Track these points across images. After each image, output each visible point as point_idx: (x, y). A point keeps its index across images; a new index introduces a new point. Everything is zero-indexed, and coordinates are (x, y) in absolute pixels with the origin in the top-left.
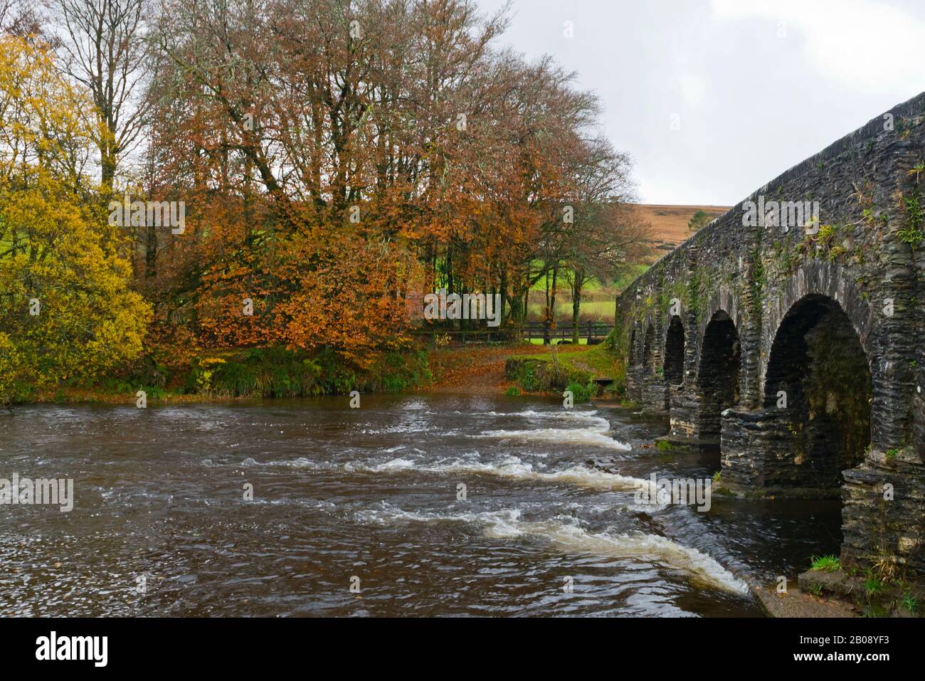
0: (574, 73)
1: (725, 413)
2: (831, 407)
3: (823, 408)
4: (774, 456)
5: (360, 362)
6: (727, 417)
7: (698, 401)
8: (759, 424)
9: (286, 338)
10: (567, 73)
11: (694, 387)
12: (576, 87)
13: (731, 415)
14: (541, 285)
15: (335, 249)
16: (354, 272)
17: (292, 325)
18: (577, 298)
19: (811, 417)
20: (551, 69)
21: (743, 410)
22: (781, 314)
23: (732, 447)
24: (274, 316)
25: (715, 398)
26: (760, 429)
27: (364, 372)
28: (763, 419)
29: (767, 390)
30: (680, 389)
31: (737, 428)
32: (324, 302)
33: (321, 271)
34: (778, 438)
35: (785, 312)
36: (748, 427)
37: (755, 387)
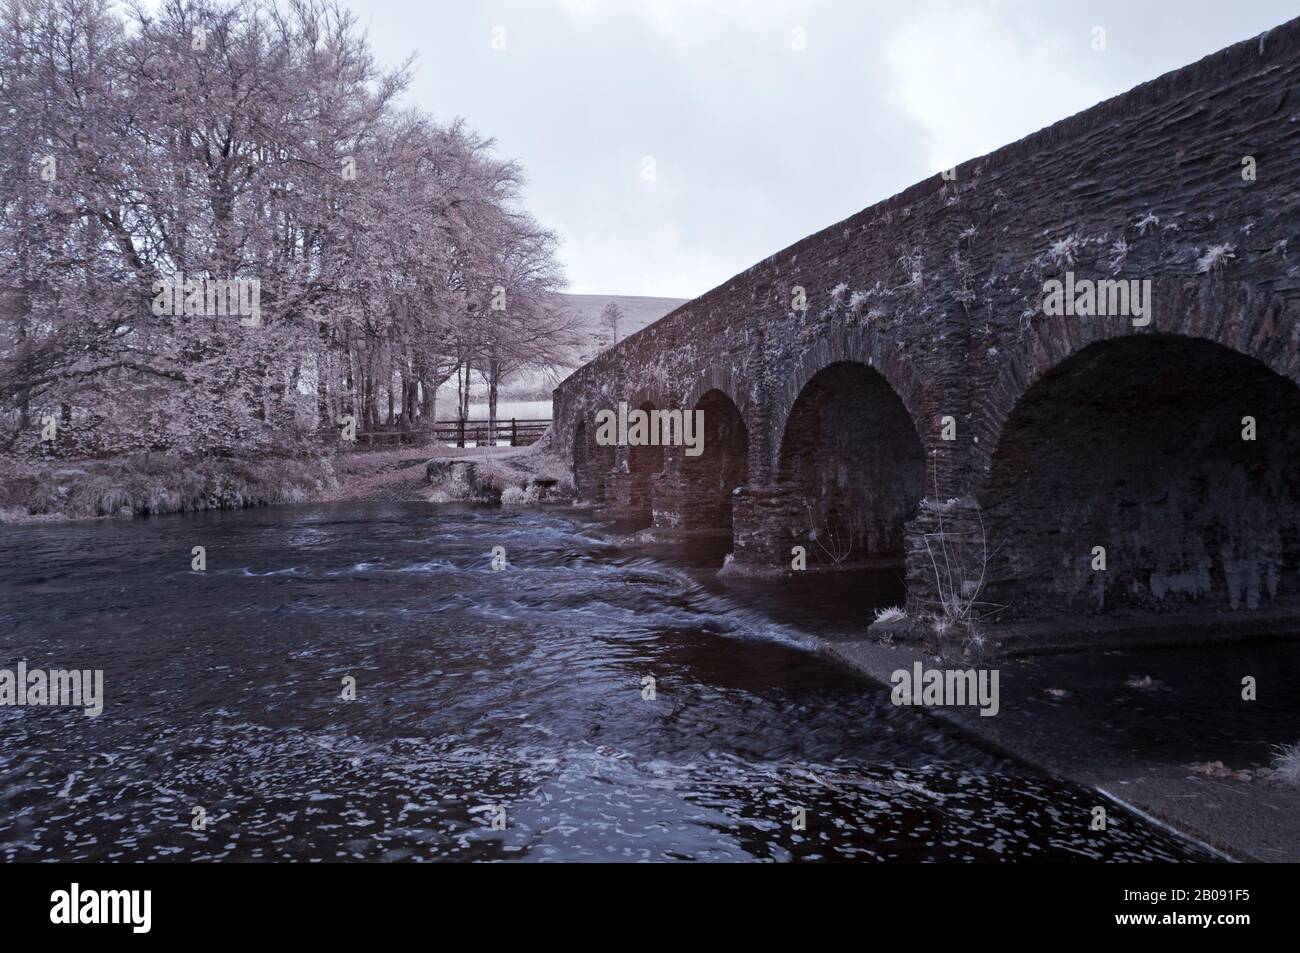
0: (491, 140)
1: (737, 491)
2: (842, 481)
3: (834, 482)
4: (789, 533)
5: (252, 470)
6: (739, 495)
7: (683, 489)
8: (773, 501)
9: (167, 442)
10: (484, 137)
11: (677, 473)
12: (495, 155)
13: (743, 493)
14: (452, 383)
15: (226, 336)
16: (249, 362)
17: (172, 427)
18: (493, 398)
19: (824, 491)
20: (466, 131)
21: (755, 487)
22: (798, 386)
23: (745, 526)
24: (150, 415)
25: (700, 485)
26: (773, 506)
27: (256, 481)
28: (777, 496)
29: (781, 466)
30: (662, 477)
31: (751, 507)
32: (215, 397)
33: (208, 362)
34: (793, 514)
35: (803, 384)
36: (761, 504)
37: (767, 463)
